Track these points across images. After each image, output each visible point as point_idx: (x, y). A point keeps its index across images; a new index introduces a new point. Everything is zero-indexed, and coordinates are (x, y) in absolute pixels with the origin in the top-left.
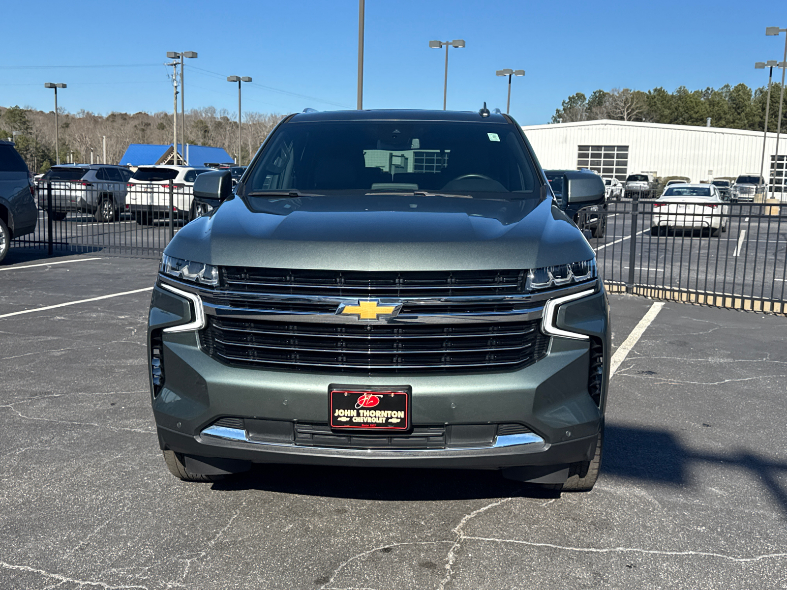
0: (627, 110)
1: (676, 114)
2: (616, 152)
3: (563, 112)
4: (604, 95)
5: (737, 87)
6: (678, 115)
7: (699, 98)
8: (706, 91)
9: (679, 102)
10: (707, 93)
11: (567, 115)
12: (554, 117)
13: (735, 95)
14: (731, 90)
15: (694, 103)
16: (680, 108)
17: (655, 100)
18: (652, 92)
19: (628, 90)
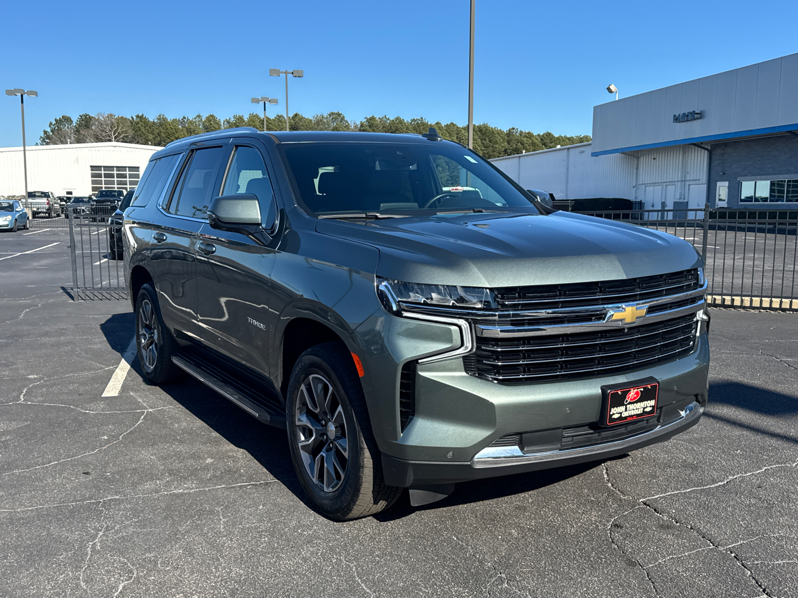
0: (114, 134)
1: (159, 139)
2: (103, 172)
3: (51, 133)
4: (90, 118)
5: (208, 118)
6: (161, 140)
7: (177, 125)
8: (182, 119)
9: (160, 128)
10: (184, 121)
11: (56, 136)
12: (42, 138)
13: (207, 124)
14: (203, 120)
15: (174, 129)
16: (162, 134)
17: (139, 125)
18: (135, 118)
19: (111, 115)
